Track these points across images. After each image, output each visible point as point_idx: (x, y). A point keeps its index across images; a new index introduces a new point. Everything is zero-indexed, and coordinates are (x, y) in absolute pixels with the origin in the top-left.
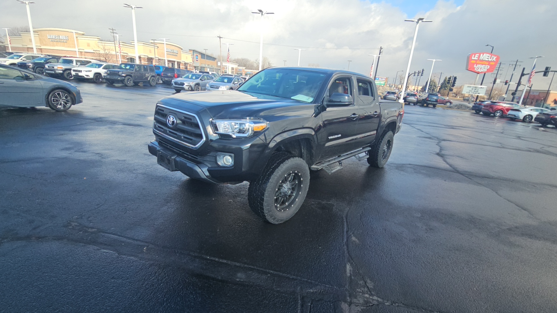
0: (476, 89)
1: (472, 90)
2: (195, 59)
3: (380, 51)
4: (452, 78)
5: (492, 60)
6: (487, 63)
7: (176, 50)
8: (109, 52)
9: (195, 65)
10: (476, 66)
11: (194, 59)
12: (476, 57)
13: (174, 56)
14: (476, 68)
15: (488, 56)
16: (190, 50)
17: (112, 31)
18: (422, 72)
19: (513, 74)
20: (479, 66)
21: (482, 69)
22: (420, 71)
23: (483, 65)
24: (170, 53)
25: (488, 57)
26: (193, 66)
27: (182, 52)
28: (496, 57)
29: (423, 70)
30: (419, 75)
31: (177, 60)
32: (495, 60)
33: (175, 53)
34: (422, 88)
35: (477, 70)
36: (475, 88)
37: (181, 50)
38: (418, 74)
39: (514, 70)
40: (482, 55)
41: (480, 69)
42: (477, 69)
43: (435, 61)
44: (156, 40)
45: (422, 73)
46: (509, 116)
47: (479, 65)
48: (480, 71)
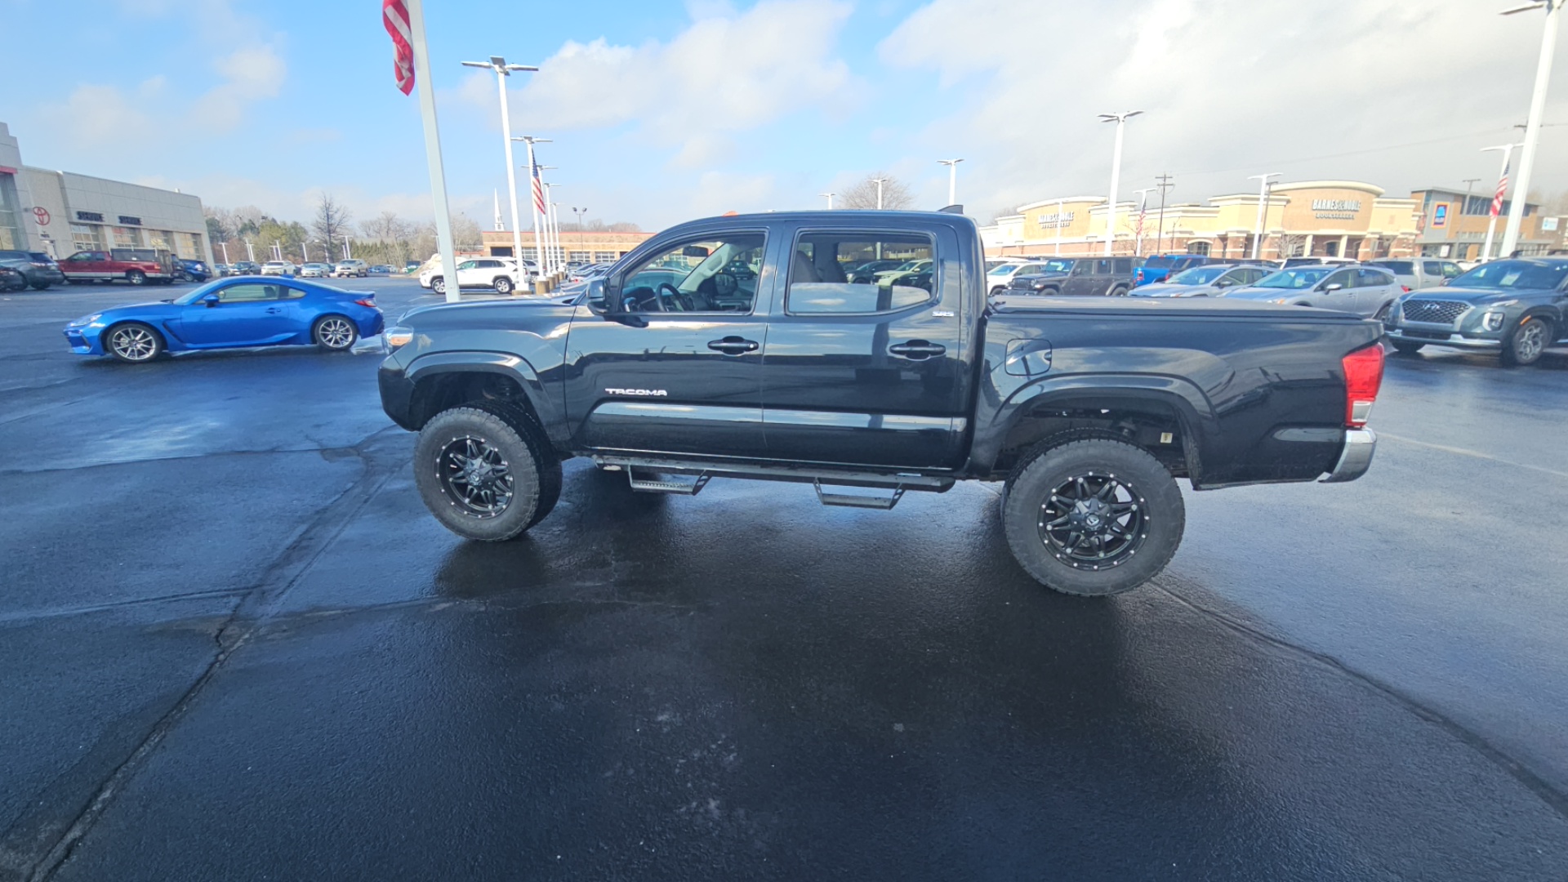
2: (1431, 219)
7: (1350, 200)
8: (1147, 235)
9: (1424, 239)
11: (1424, 222)
13: (1339, 220)
16: (1413, 192)
17: (1161, 181)
24: (1327, 212)
26: (1416, 245)
27: (1375, 205)
31: (1352, 230)
33: (1345, 210)
37: (1374, 196)
44: (1277, 183)
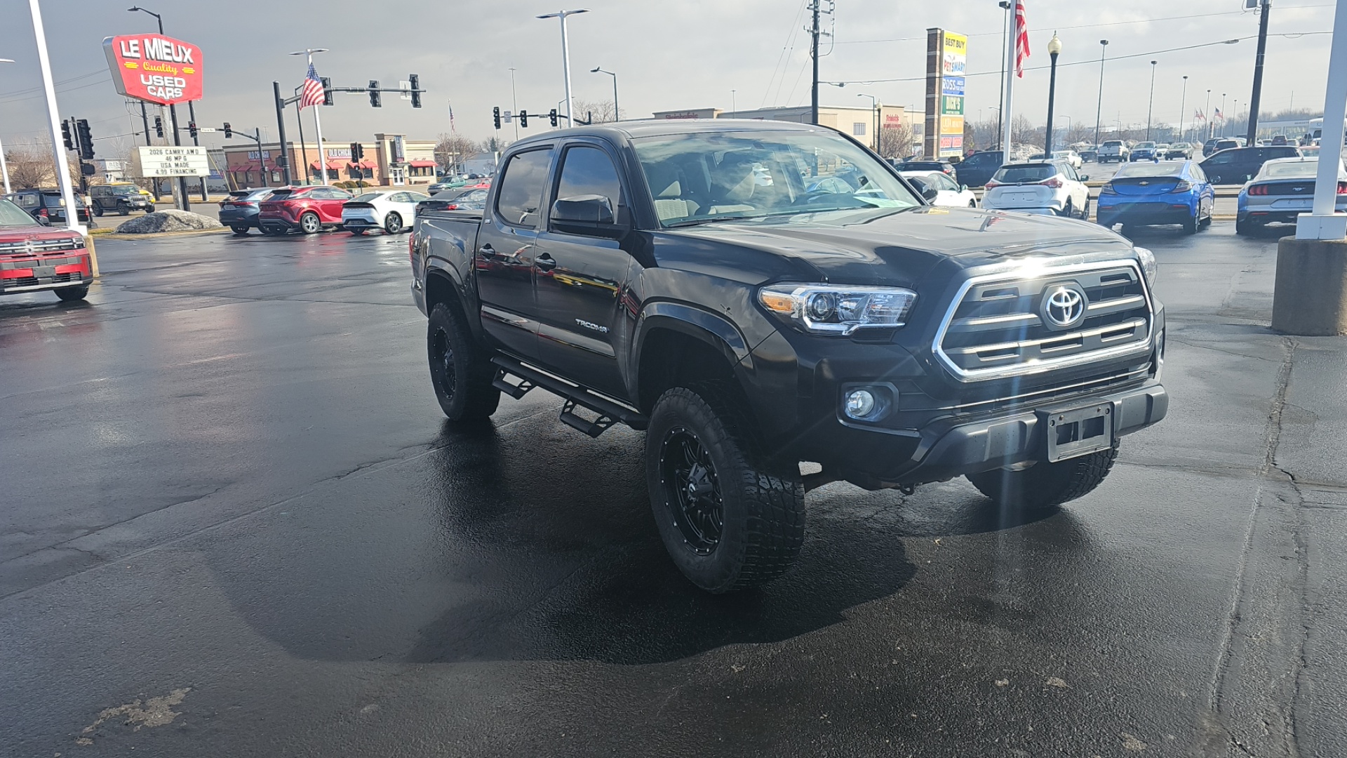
0: (180, 158)
1: (168, 162)
4: (71, 126)
5: (184, 58)
6: (175, 71)
10: (147, 79)
12: (133, 49)
14: (149, 88)
15: (167, 47)
20: (154, 79)
21: (167, 89)
23: (166, 78)
25: (169, 51)
28: (190, 50)
32: (192, 61)
35: (154, 94)
36: (176, 155)
40: (147, 42)
41: (160, 89)
42: (152, 90)
46: (350, 224)
47: (155, 77)
48: (163, 95)
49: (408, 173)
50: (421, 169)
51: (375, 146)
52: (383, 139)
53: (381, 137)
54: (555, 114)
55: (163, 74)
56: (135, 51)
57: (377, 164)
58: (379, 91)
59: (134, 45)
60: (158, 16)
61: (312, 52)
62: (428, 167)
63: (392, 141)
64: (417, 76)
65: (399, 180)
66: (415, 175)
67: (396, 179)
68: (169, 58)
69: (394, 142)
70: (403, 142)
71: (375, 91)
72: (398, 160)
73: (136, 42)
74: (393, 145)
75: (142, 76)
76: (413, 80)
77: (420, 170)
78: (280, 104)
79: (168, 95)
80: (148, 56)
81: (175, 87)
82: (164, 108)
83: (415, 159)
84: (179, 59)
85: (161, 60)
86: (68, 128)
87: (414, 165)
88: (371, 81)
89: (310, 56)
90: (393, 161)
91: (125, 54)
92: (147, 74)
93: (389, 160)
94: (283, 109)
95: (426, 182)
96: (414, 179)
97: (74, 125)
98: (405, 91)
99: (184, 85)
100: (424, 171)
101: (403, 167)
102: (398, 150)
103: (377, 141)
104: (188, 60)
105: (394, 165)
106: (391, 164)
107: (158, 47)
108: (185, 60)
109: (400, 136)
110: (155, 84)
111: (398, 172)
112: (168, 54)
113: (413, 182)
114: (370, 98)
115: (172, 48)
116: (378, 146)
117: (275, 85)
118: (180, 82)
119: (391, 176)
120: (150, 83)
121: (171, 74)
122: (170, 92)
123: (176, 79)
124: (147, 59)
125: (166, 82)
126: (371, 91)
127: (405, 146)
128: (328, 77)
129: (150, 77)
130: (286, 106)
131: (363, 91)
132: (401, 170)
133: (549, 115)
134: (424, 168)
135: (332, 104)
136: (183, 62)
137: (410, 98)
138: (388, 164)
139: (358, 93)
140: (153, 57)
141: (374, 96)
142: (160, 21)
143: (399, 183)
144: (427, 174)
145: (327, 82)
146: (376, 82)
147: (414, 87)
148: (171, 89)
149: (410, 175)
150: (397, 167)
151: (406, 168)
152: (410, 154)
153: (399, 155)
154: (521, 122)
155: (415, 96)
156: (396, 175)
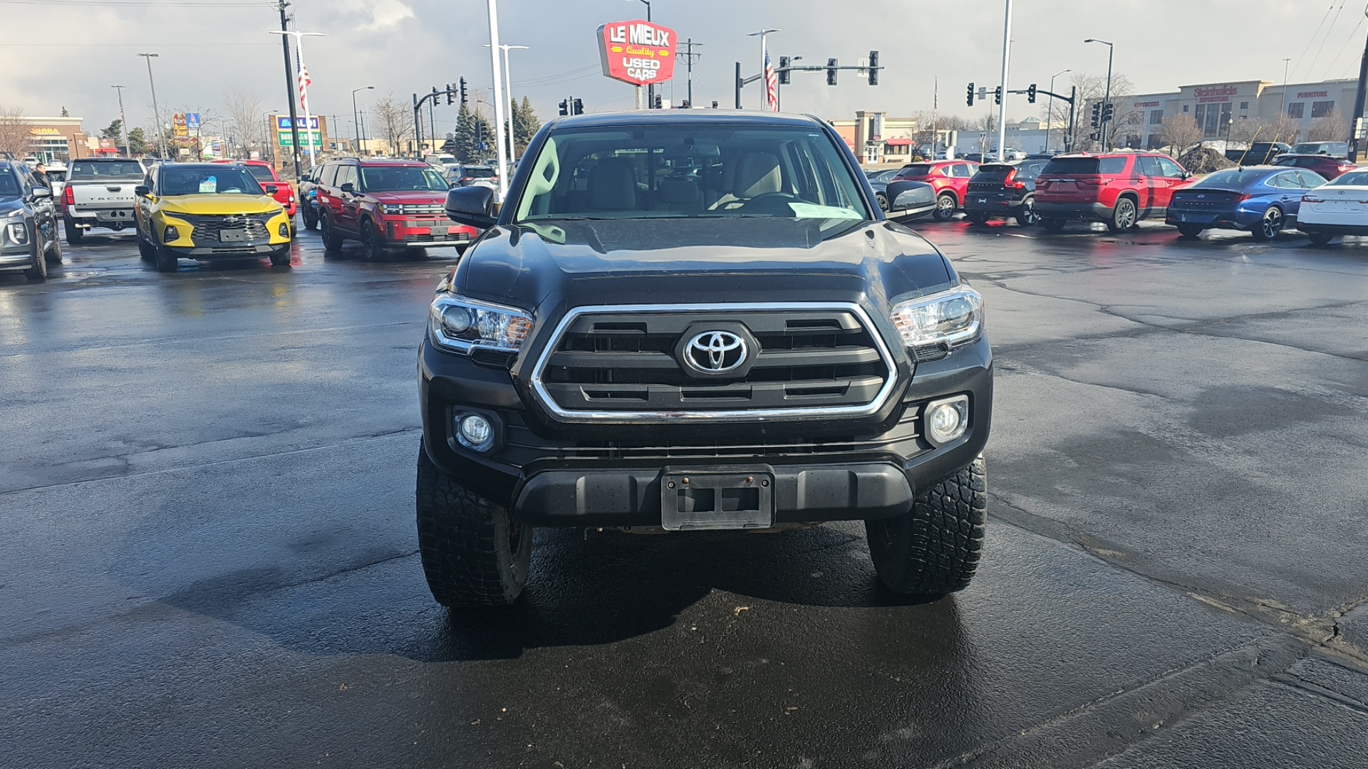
3: (282, 12)
4: (568, 103)
5: (661, 41)
6: (652, 54)
10: (628, 62)
12: (620, 34)
14: (629, 70)
15: (648, 32)
18: (463, 89)
19: (690, 81)
21: (644, 71)
22: (454, 85)
23: (644, 61)
25: (649, 35)
28: (667, 34)
29: (462, 82)
30: (452, 99)
32: (667, 44)
34: (446, 144)
35: (632, 75)
38: (449, 96)
39: (690, 71)
40: (632, 27)
41: (638, 71)
42: (631, 72)
43: (509, 50)
45: (463, 95)
47: (635, 60)
49: (883, 151)
50: (898, 147)
51: (854, 123)
52: (863, 116)
53: (861, 114)
54: (1034, 90)
55: (642, 57)
56: (622, 37)
57: (854, 142)
58: (836, 69)
59: (622, 31)
60: (648, 3)
61: (766, 32)
62: (904, 145)
63: (872, 118)
64: (877, 52)
65: (873, 158)
66: (890, 154)
67: (870, 157)
68: (648, 42)
69: (873, 120)
70: (883, 119)
71: (832, 69)
72: (875, 138)
73: (623, 28)
74: (872, 122)
75: (625, 59)
76: (873, 57)
77: (896, 149)
78: (739, 83)
79: (644, 76)
80: (631, 41)
81: (650, 69)
82: (639, 88)
83: (893, 137)
84: (656, 43)
85: (641, 44)
86: (566, 106)
87: (889, 143)
88: (830, 59)
89: (764, 37)
90: (869, 139)
91: (613, 39)
92: (629, 57)
93: (866, 138)
94: (741, 89)
95: (900, 161)
96: (888, 157)
97: (571, 104)
98: (862, 69)
99: (658, 67)
100: (900, 149)
101: (879, 145)
102: (875, 128)
103: (857, 118)
104: (665, 44)
105: (870, 143)
106: (867, 142)
107: (640, 33)
108: (662, 44)
109: (880, 114)
110: (635, 66)
111: (873, 150)
112: (648, 38)
113: (887, 161)
114: (827, 76)
115: (653, 32)
116: (858, 123)
117: (738, 65)
118: (655, 64)
119: (866, 154)
120: (630, 65)
121: (648, 57)
122: (646, 73)
123: (652, 61)
124: (630, 43)
125: (644, 64)
126: (829, 69)
127: (883, 123)
128: (788, 57)
129: (631, 59)
130: (744, 85)
131: (819, 69)
132: (875, 149)
133: (1027, 91)
134: (900, 146)
135: (789, 83)
136: (660, 46)
137: (867, 75)
138: (865, 142)
139: (815, 72)
140: (636, 42)
141: (831, 73)
142: (649, 8)
143: (872, 161)
144: (903, 152)
145: (787, 61)
146: (835, 60)
147: (872, 63)
148: (647, 71)
149: (885, 153)
150: (873, 145)
151: (882, 146)
152: (887, 133)
153: (876, 133)
154: (995, 98)
155: (873, 73)
156: (870, 153)
